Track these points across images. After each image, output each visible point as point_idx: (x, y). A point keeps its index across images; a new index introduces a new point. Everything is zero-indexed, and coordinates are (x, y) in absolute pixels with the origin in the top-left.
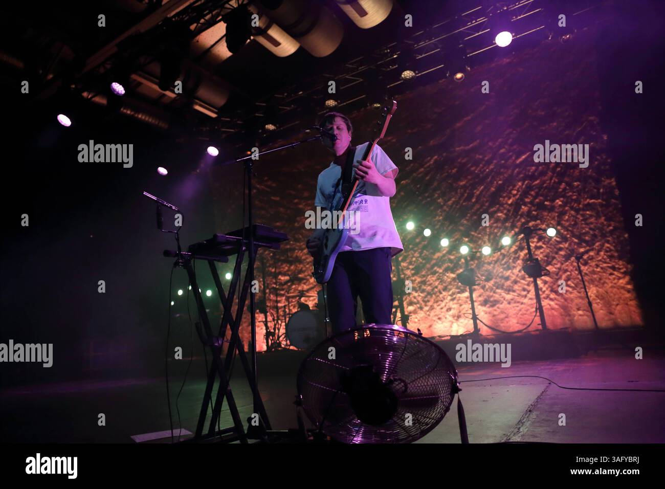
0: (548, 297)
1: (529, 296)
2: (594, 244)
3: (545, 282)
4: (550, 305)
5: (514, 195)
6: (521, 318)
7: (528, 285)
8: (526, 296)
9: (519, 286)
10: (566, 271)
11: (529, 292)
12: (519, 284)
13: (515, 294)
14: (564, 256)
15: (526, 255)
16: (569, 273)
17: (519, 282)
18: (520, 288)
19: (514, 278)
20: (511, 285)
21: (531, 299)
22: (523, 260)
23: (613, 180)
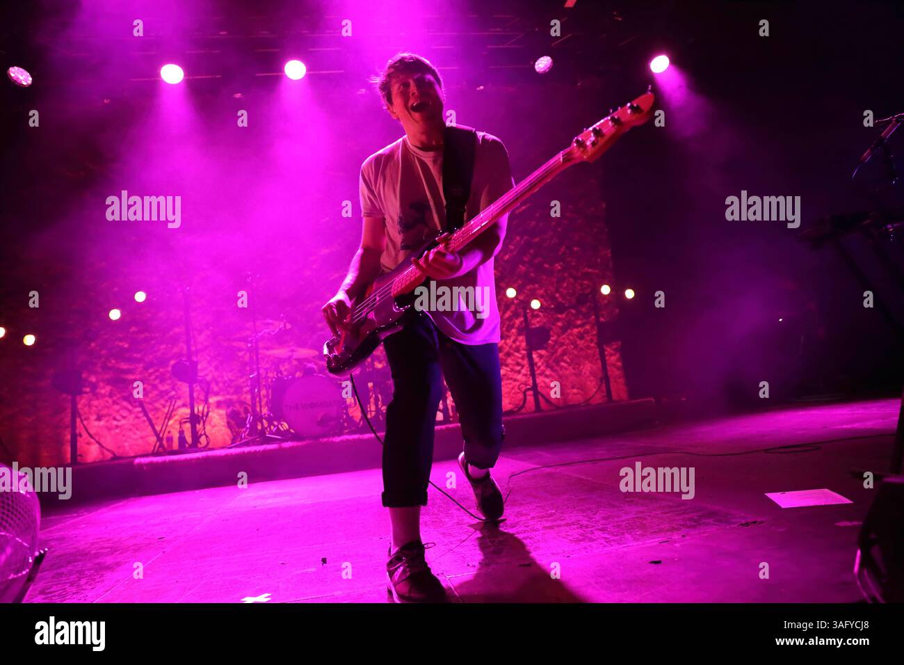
0: (542, 374)
1: (523, 371)
2: (590, 317)
3: (541, 356)
4: (545, 382)
5: (512, 251)
6: (514, 398)
7: (523, 358)
8: (519, 372)
9: (512, 360)
10: (563, 344)
11: (523, 367)
12: (513, 358)
13: (508, 369)
14: (561, 328)
15: (521, 323)
16: (565, 347)
17: (513, 355)
18: (514, 362)
19: (507, 349)
20: (504, 358)
21: (525, 375)
22: (518, 328)
23: (609, 251)
